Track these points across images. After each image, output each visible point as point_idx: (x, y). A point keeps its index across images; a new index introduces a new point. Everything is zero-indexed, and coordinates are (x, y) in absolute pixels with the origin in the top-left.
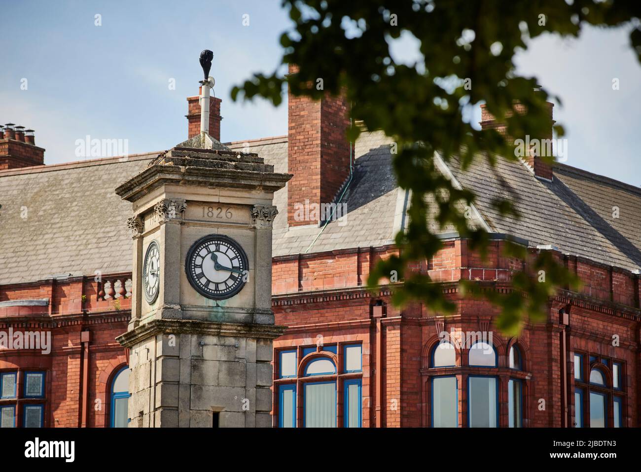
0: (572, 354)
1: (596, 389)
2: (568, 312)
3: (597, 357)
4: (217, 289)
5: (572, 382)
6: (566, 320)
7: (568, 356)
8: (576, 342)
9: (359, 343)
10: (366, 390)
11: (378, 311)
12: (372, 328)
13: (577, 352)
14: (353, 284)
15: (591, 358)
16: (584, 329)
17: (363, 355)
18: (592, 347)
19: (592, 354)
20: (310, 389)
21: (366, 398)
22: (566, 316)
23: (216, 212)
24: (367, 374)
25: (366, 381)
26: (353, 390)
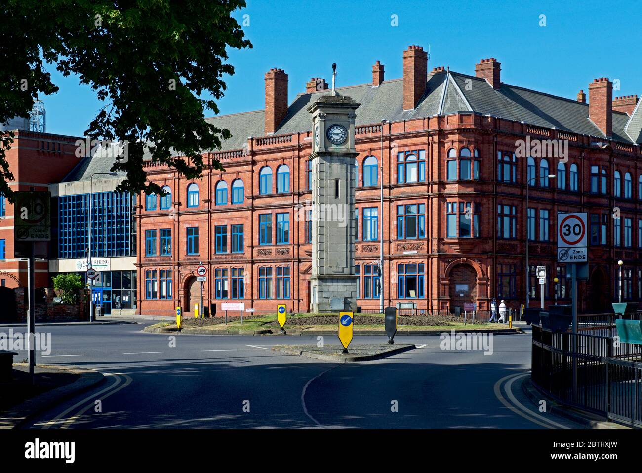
0: (497, 151)
1: (507, 162)
2: (496, 137)
3: (507, 152)
4: (337, 141)
5: (498, 160)
6: (495, 140)
7: (496, 152)
8: (499, 147)
9: (424, 150)
10: (427, 165)
11: (430, 138)
12: (429, 144)
13: (499, 151)
14: (422, 130)
15: (504, 152)
16: (502, 143)
17: (425, 154)
18: (505, 148)
19: (505, 151)
20: (408, 165)
21: (427, 168)
22: (495, 138)
23: (336, 116)
24: (427, 160)
25: (426, 162)
26: (422, 165)
